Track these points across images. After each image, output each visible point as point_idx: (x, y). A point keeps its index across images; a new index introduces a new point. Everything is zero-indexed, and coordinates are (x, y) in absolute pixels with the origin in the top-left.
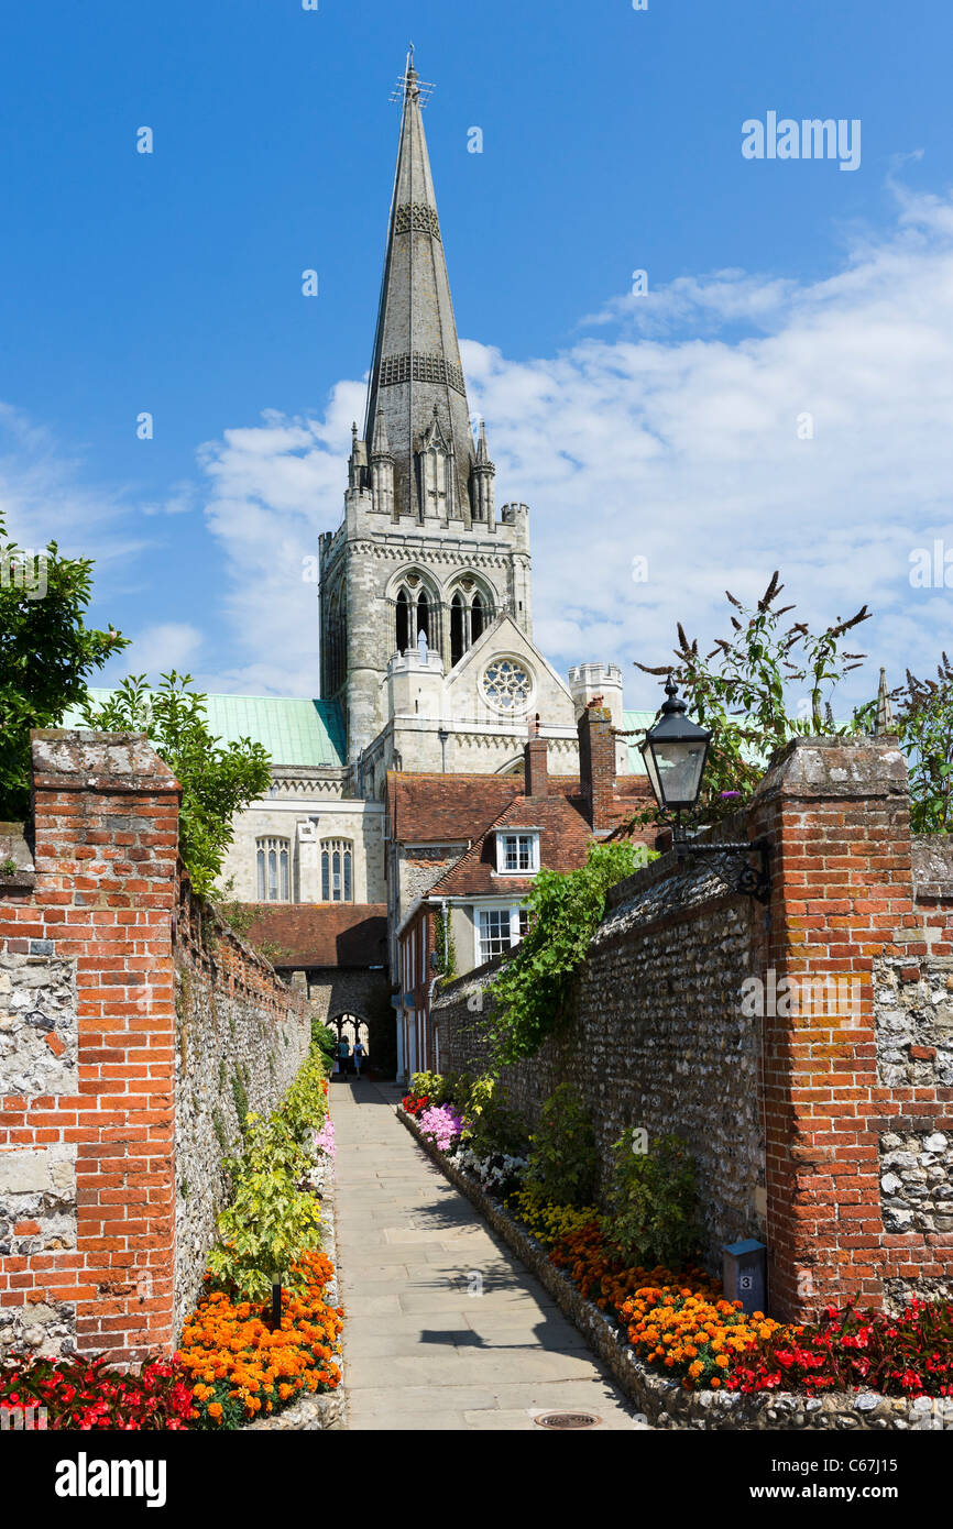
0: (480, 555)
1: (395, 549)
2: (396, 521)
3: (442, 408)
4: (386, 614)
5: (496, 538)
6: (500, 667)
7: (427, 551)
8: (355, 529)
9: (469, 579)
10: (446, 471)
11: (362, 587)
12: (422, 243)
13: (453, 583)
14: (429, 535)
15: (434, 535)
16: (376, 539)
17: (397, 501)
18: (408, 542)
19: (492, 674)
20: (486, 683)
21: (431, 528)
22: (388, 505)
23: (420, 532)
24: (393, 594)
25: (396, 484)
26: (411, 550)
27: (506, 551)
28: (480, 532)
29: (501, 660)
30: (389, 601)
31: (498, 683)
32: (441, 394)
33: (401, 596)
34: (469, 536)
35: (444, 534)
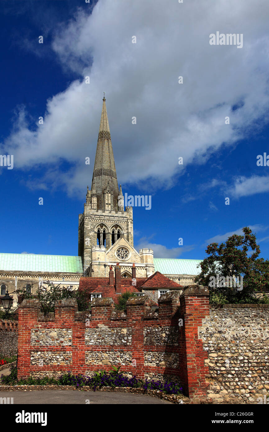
0: (119, 220)
1: (97, 219)
2: (97, 211)
3: (110, 182)
4: (94, 236)
5: (124, 215)
6: (121, 249)
7: (105, 219)
8: (86, 214)
9: (116, 226)
10: (111, 198)
11: (88, 229)
12: (106, 141)
13: (112, 227)
14: (106, 215)
15: (107, 215)
16: (92, 216)
17: (98, 206)
18: (101, 217)
19: (119, 251)
20: (117, 253)
21: (107, 213)
22: (95, 207)
23: (104, 214)
24: (96, 230)
25: (98, 202)
26: (101, 219)
27: (126, 219)
28: (120, 214)
29: (121, 248)
30: (95, 232)
31: (120, 253)
32: (110, 178)
33: (99, 231)
34: (116, 215)
35: (110, 214)
